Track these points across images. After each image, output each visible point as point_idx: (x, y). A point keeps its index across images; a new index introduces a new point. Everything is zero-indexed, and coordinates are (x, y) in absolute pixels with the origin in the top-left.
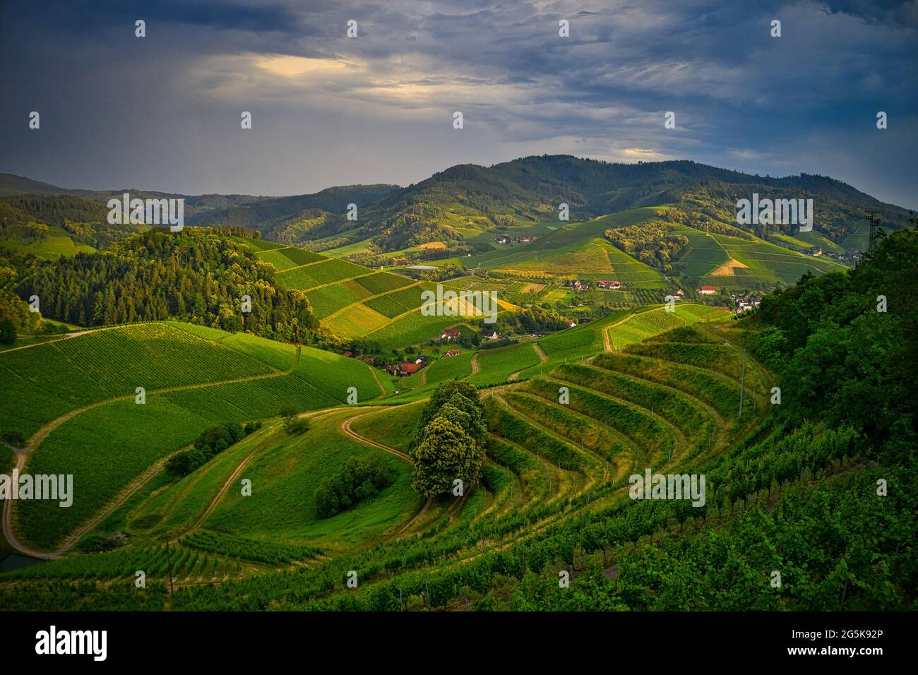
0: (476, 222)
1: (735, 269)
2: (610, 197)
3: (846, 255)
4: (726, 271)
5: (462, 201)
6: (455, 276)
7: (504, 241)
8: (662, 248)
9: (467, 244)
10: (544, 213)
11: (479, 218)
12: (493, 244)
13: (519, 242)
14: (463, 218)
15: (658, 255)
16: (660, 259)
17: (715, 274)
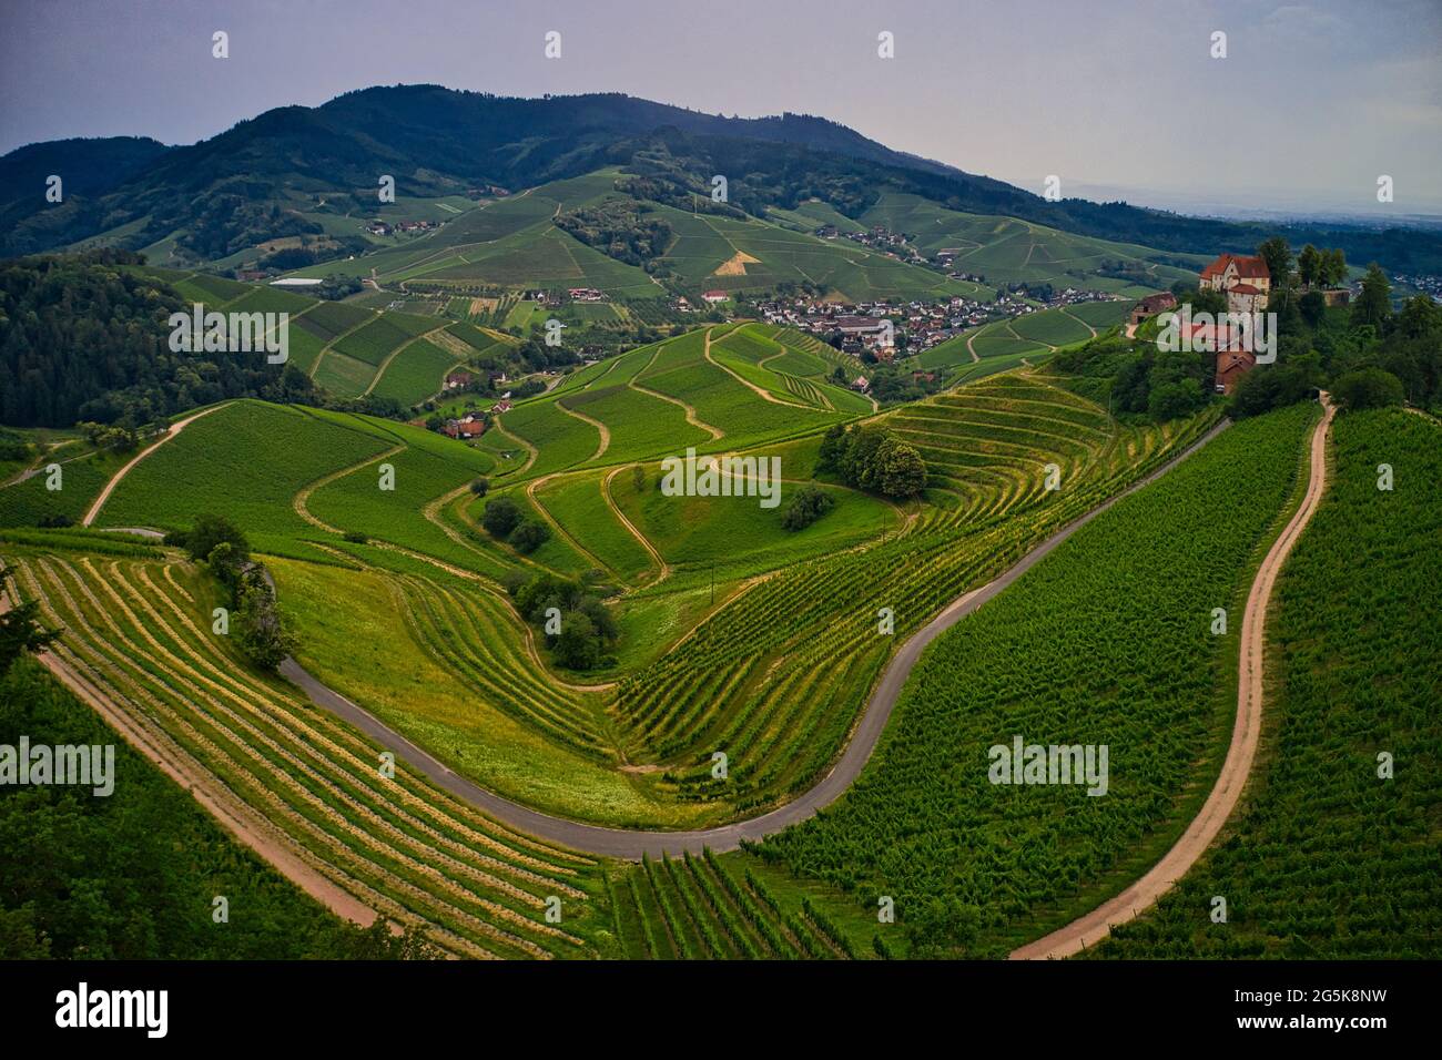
0: (329, 201)
1: (746, 265)
2: (514, 153)
3: (869, 237)
4: (735, 267)
5: (298, 169)
6: (351, 292)
7: (382, 230)
8: (638, 238)
9: (331, 238)
10: (424, 183)
11: (333, 195)
12: (368, 237)
13: (404, 230)
14: (309, 197)
15: (636, 249)
16: (639, 253)
17: (720, 272)
